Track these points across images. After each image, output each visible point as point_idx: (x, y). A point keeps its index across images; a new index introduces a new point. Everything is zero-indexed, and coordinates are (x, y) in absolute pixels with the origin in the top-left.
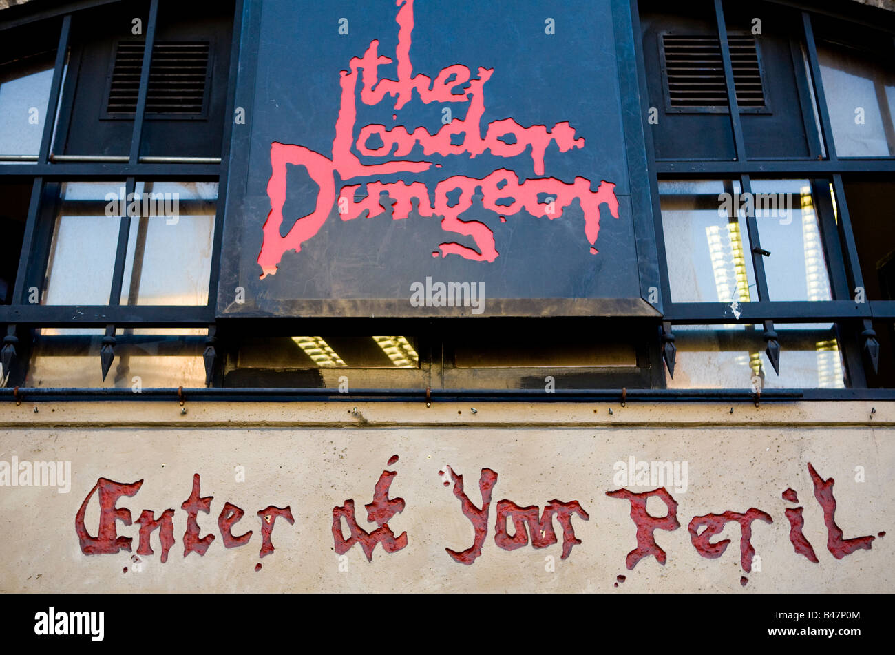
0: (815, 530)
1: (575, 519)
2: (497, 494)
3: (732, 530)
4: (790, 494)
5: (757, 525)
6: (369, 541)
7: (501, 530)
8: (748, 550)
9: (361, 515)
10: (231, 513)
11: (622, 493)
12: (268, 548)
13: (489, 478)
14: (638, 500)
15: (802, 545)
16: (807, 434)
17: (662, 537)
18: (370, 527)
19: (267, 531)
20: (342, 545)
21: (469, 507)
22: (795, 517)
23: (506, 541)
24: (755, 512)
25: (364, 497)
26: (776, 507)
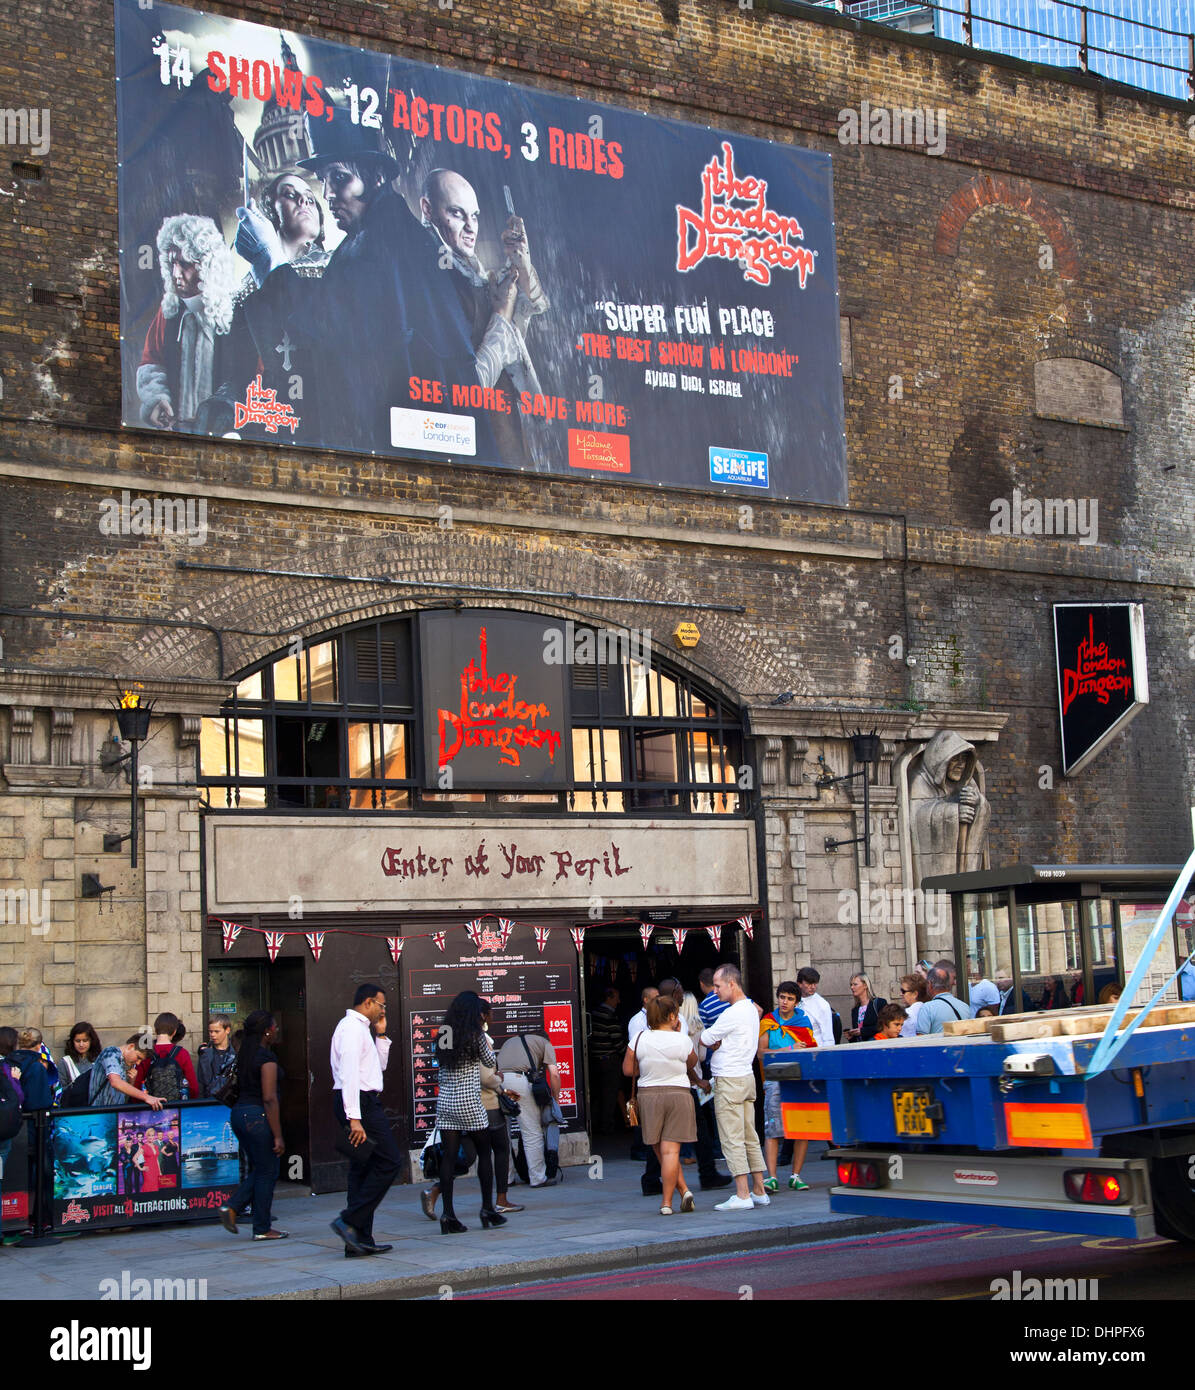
0: (612, 867)
1: (541, 863)
2: (516, 855)
3: (588, 866)
4: (606, 854)
5: (595, 864)
6: (477, 871)
7: (518, 866)
8: (592, 873)
9: (474, 861)
10: (432, 861)
11: (555, 853)
12: (445, 873)
13: (514, 848)
14: (560, 856)
15: (608, 871)
16: (612, 831)
17: (567, 869)
18: (477, 866)
19: (445, 867)
20: (469, 872)
21: (508, 858)
22: (607, 861)
23: (520, 871)
24: (595, 860)
25: (475, 855)
26: (601, 858)
